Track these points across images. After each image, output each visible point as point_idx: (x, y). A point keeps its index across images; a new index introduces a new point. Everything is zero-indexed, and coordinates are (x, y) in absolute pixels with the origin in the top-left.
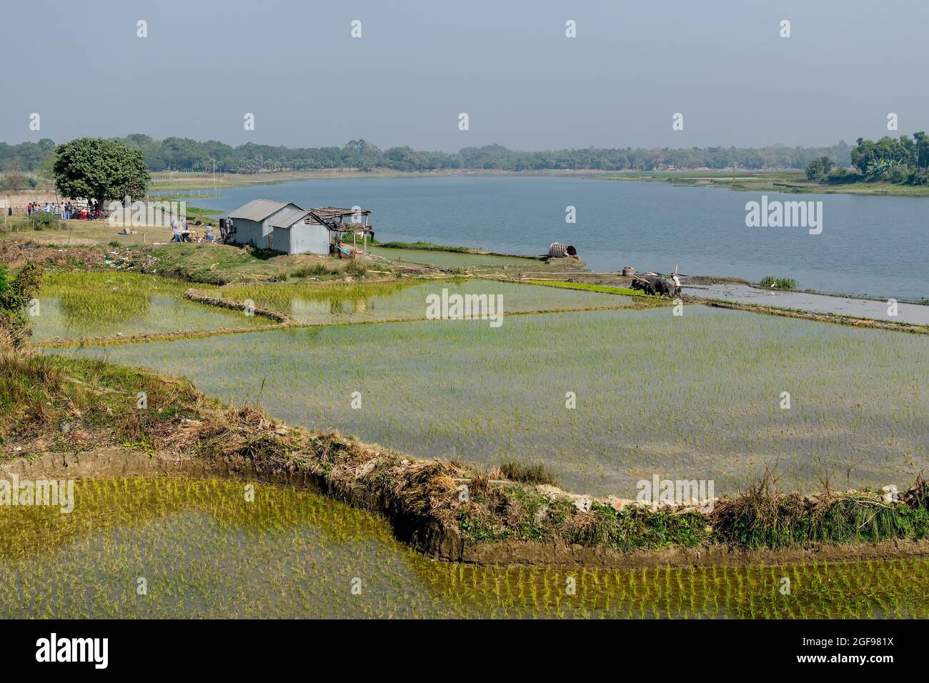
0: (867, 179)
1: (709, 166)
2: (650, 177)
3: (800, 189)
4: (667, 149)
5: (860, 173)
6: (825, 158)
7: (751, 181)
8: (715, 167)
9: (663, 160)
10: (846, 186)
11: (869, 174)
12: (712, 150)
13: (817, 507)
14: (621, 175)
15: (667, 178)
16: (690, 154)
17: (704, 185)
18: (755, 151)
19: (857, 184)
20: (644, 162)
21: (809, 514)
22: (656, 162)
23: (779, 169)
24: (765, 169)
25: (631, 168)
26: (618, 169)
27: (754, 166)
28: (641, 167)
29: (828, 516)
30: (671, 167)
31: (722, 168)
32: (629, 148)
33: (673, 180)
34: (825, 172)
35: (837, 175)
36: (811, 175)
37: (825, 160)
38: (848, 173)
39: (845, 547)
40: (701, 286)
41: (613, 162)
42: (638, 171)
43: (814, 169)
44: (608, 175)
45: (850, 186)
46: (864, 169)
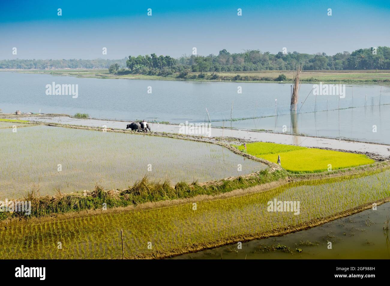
0: (133, 73)
1: (70, 67)
2: (43, 72)
3: (105, 77)
4: (51, 60)
5: (130, 70)
6: (116, 64)
7: (86, 74)
8: (72, 68)
9: (50, 65)
10: (125, 75)
11: (134, 71)
12: (71, 61)
13: (55, 200)
14: (30, 71)
15: (50, 72)
16: (61, 62)
17: (66, 76)
18: (90, 61)
19: (129, 75)
20: (41, 65)
21: (52, 203)
22: (46, 66)
23: (100, 69)
24: (94, 69)
25: (35, 68)
26: (29, 68)
27: (89, 67)
28: (40, 68)
29: (60, 203)
30: (53, 68)
31: (76, 68)
32: (34, 60)
33: (52, 73)
34: (117, 70)
35: (121, 71)
36: (111, 71)
37: (116, 65)
38: (126, 70)
39: (67, 214)
40: (49, 118)
41: (27, 65)
42: (38, 69)
43: (112, 69)
44: (24, 71)
45: (126, 76)
46: (132, 69)
